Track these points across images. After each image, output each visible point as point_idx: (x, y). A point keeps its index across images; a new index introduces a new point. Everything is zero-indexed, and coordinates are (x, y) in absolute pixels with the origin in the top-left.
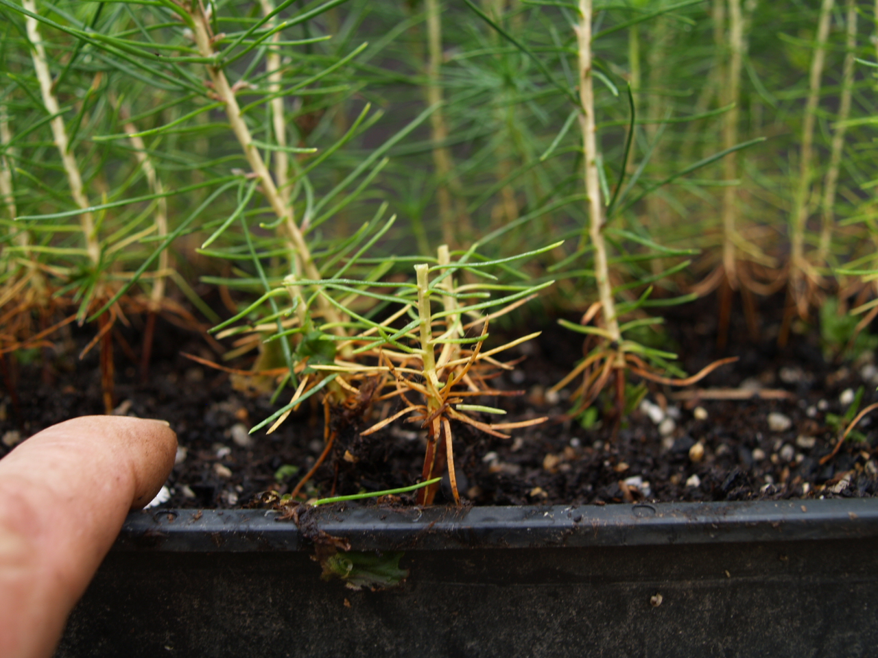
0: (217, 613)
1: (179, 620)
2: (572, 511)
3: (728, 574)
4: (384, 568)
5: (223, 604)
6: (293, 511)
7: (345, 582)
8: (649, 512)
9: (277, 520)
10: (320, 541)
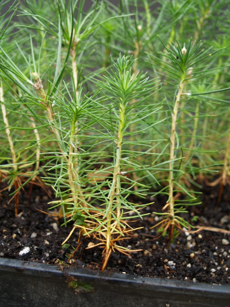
0: (39, 290)
1: (28, 291)
2: (143, 279)
3: (190, 301)
4: (86, 286)
5: (41, 288)
6: (62, 267)
7: (75, 289)
8: (166, 282)
9: (57, 269)
10: (68, 277)
